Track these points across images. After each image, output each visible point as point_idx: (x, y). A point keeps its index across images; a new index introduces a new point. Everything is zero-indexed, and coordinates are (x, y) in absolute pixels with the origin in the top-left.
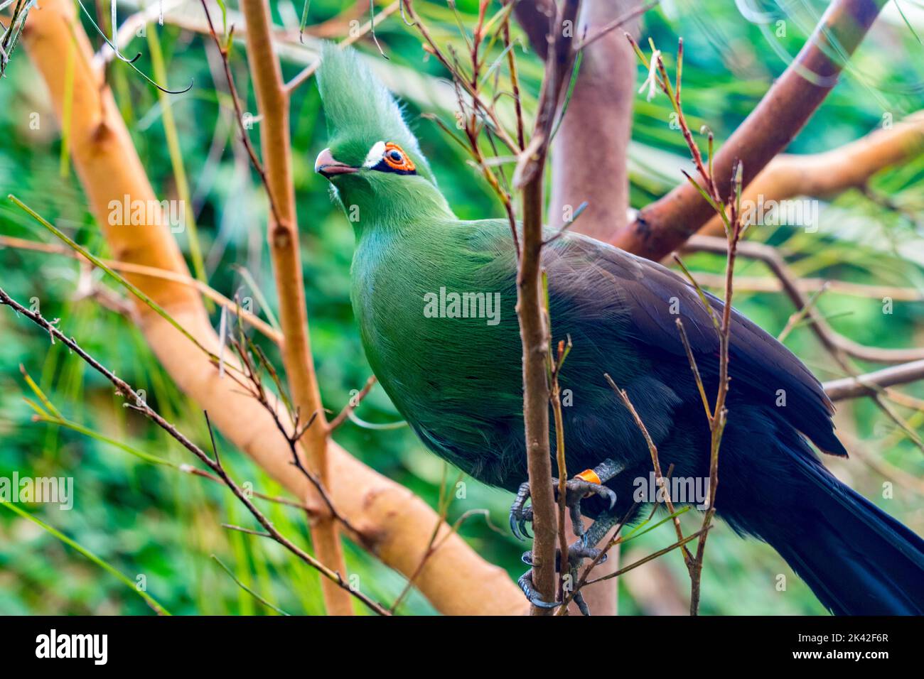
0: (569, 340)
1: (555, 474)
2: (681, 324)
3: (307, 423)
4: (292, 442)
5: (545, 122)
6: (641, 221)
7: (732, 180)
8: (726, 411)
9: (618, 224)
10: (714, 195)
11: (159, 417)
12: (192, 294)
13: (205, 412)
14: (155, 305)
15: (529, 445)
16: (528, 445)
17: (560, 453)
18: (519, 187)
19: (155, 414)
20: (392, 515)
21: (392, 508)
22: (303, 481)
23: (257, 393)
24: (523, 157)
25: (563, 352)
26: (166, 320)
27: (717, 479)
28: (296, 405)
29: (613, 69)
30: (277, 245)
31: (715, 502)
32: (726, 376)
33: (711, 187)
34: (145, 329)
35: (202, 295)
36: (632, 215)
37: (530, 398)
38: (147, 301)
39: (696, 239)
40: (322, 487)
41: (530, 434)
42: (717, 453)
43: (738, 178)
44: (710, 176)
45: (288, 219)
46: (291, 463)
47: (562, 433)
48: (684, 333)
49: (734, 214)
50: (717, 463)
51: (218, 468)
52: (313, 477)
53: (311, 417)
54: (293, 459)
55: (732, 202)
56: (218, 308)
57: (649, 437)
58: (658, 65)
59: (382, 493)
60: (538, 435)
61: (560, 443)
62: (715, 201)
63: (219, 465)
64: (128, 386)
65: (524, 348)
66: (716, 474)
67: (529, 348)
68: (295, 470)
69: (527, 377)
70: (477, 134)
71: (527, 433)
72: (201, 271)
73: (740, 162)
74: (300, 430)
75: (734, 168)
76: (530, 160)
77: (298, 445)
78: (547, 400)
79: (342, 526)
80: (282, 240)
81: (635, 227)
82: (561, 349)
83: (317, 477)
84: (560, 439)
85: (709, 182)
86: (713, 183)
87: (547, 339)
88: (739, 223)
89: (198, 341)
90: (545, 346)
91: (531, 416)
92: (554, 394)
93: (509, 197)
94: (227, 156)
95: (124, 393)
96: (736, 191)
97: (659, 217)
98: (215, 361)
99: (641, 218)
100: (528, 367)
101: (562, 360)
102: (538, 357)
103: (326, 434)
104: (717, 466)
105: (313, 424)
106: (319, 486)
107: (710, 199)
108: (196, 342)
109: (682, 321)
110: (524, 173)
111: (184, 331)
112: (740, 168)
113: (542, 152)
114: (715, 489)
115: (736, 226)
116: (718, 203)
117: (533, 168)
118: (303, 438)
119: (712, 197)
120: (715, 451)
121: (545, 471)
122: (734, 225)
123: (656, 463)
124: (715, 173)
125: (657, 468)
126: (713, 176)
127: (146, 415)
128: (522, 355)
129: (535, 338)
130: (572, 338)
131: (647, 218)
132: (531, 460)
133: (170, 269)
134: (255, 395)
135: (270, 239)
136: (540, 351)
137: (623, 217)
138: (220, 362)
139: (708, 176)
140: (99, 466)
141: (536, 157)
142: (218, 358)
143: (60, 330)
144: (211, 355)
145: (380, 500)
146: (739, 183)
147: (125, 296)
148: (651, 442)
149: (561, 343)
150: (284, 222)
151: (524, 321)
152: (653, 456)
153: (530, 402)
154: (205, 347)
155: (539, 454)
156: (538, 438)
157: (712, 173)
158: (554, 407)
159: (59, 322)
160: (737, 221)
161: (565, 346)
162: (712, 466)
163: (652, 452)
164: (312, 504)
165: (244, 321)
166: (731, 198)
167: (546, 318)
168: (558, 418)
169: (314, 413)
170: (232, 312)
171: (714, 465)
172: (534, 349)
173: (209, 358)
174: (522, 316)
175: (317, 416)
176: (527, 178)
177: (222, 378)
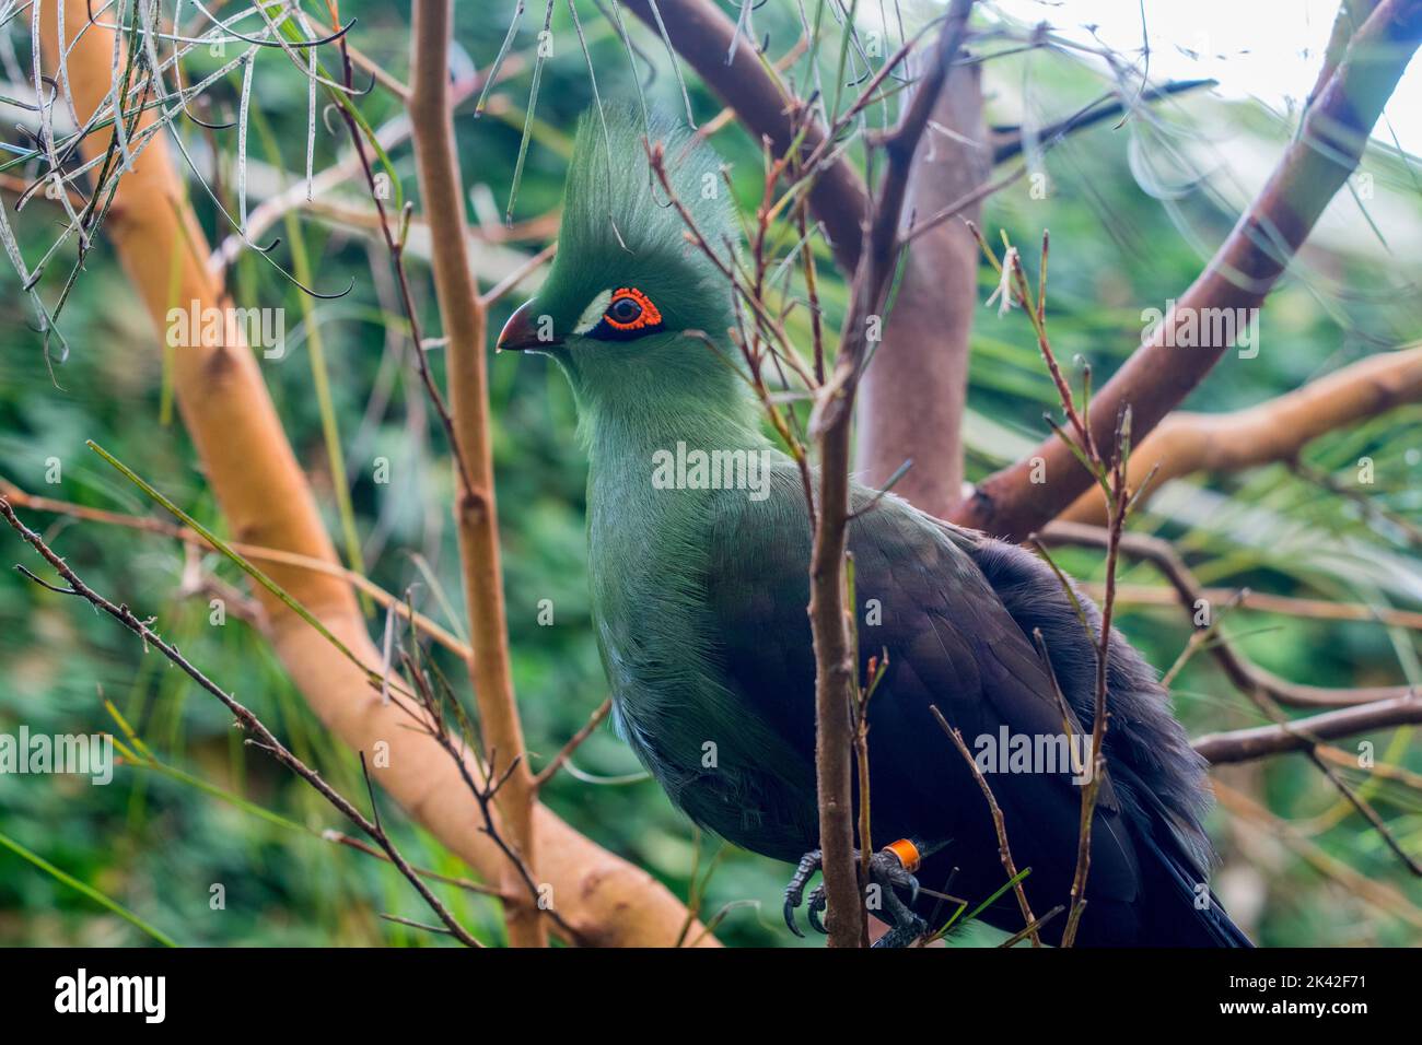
0: (886, 655)
1: (857, 845)
2: (1040, 635)
3: (505, 773)
4: (483, 800)
5: (855, 343)
6: (981, 496)
7: (1116, 432)
8: (1104, 760)
9: (949, 500)
10: (1091, 453)
11: (295, 760)
12: (344, 590)
13: (361, 753)
14: (293, 602)
15: (823, 805)
16: (821, 806)
17: (864, 821)
18: (818, 433)
19: (290, 756)
20: (622, 907)
21: (622, 898)
22: (496, 857)
23: (436, 729)
24: (823, 394)
25: (876, 673)
26: (310, 625)
27: (1088, 859)
28: (489, 747)
29: (944, 282)
30: (465, 522)
31: (1086, 891)
32: (1104, 711)
33: (1086, 441)
34: (276, 641)
35: (358, 592)
36: (967, 491)
37: (826, 738)
38: (282, 596)
39: (1056, 527)
40: (525, 865)
41: (824, 790)
42: (1089, 821)
43: (1126, 429)
44: (1086, 425)
45: (483, 486)
46: (481, 829)
47: (868, 791)
48: (1045, 649)
49: (1119, 482)
50: (1089, 834)
51: (378, 834)
52: (512, 851)
53: (512, 762)
54: (483, 824)
55: (1116, 464)
56: (381, 612)
57: (993, 797)
58: (1013, 268)
59: (609, 875)
60: (835, 790)
61: (865, 805)
62: (1092, 460)
63: (379, 829)
64: (252, 715)
65: (819, 667)
66: (1088, 851)
67: (825, 666)
68: (487, 840)
69: (822, 707)
70: (761, 359)
71: (820, 788)
72: (357, 562)
73: (1129, 406)
74: (493, 785)
75: (1120, 415)
76: (833, 397)
77: (491, 805)
78: (849, 741)
79: (552, 923)
80: (474, 515)
81: (973, 506)
82: (872, 669)
83: (518, 850)
84: (864, 800)
85: (1082, 433)
86: (1090, 435)
87: (851, 653)
88: (1125, 493)
89: (354, 653)
90: (849, 664)
91: (826, 764)
92: (861, 734)
93: (804, 451)
94: (393, 415)
95: (246, 724)
96: (1122, 448)
97: (1007, 490)
98: (376, 683)
99: (983, 491)
100: (824, 694)
101: (874, 684)
102: (837, 679)
103: (532, 789)
104: (1089, 840)
105: (513, 773)
106: (520, 862)
107: (1084, 458)
108: (350, 655)
109: (1041, 632)
110: (824, 416)
111: (333, 639)
112: (1128, 414)
113: (850, 386)
114: (1086, 872)
115: (1121, 497)
116: (1096, 464)
117: (838, 406)
118: (497, 795)
119: (1087, 456)
120: (1087, 818)
121: (845, 842)
122: (1119, 497)
123: (1002, 833)
124: (1092, 424)
125: (1003, 842)
126: (1089, 426)
127: (277, 757)
128: (815, 677)
129: (835, 652)
130: (889, 652)
131: (991, 492)
132: (826, 825)
133: (315, 556)
134: (432, 732)
135: (456, 515)
136: (842, 671)
137: (955, 492)
138: (384, 684)
139: (1083, 427)
140: (204, 846)
141: (841, 393)
142: (381, 678)
143: (156, 633)
144: (371, 673)
145: (606, 886)
146: (1126, 437)
147: (250, 594)
148: (995, 803)
149: (872, 660)
150: (477, 490)
151: (819, 627)
152: (997, 825)
153: (825, 744)
154: (363, 662)
155: (836, 818)
156: (835, 795)
157: (1088, 421)
158: (858, 753)
159: (155, 622)
160: (1122, 491)
161: (877, 665)
162: (1081, 840)
163: (996, 818)
164: (509, 889)
165: (419, 628)
166: (1114, 458)
167: (850, 623)
168: (863, 770)
169: (516, 757)
170: (402, 617)
171: (1085, 839)
172: (833, 668)
173: (367, 678)
174: (817, 621)
175: (519, 766)
176: (829, 421)
177: (386, 706)
